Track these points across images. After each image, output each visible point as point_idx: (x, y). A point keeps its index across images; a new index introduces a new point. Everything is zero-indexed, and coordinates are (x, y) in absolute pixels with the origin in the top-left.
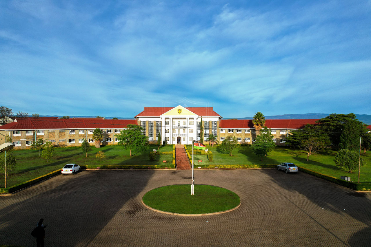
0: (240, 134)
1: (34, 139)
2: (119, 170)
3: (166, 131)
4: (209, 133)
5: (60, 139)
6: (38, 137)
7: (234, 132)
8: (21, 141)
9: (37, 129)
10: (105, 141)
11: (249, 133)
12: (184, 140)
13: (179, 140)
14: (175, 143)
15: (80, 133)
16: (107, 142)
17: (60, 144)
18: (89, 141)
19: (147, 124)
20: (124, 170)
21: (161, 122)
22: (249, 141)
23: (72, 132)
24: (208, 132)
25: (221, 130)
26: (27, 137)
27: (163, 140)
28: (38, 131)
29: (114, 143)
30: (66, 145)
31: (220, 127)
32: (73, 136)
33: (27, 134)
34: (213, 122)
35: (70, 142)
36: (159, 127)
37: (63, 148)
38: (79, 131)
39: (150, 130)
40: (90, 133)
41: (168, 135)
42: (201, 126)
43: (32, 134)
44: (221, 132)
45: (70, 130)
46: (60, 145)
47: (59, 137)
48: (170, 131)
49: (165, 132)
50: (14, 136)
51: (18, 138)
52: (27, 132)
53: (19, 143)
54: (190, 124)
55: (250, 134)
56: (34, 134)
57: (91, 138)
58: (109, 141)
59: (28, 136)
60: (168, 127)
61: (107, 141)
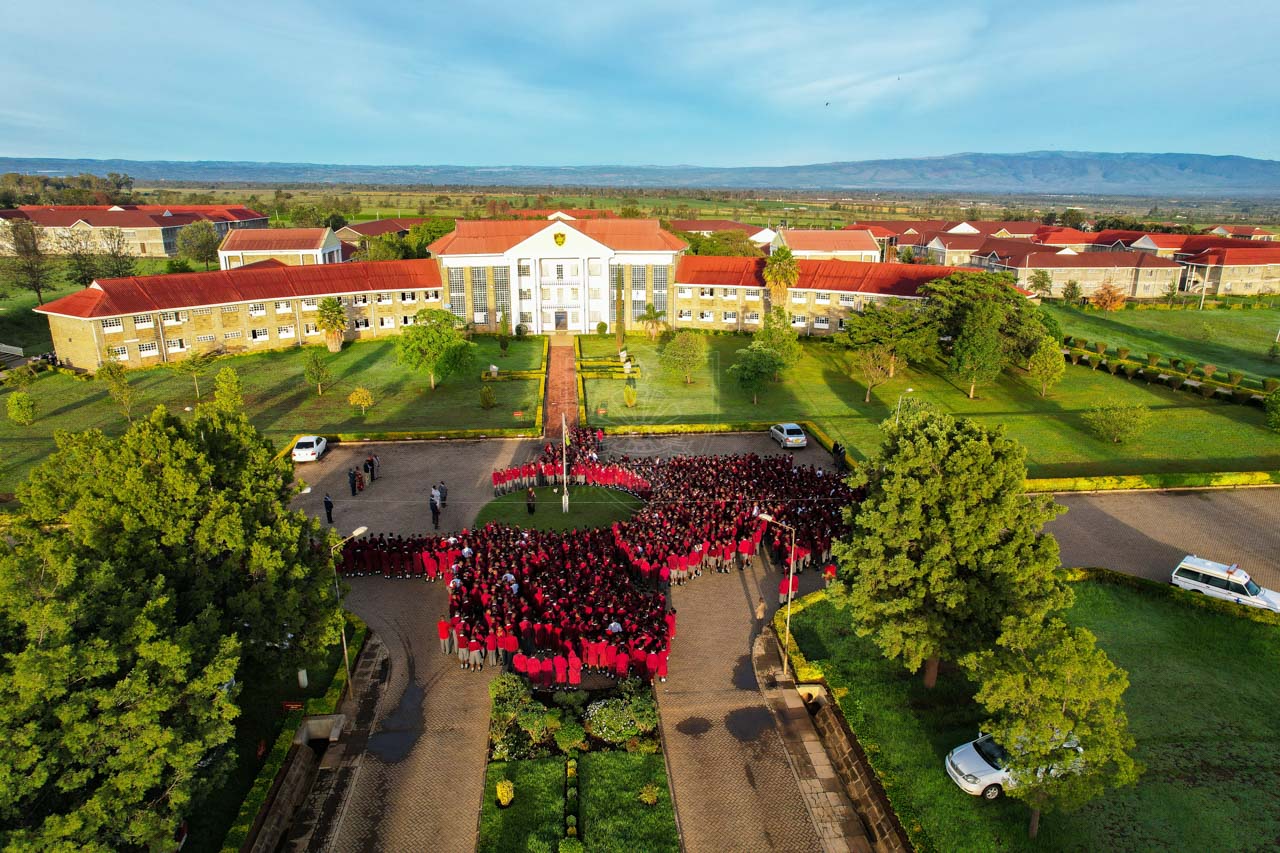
0: (733, 301)
1: (158, 338)
2: (415, 444)
3: (523, 295)
4: (644, 299)
5: (229, 331)
6: (166, 330)
7: (714, 295)
8: (127, 345)
9: (163, 311)
10: (353, 329)
11: (756, 298)
12: (576, 320)
13: (561, 320)
14: (550, 327)
15: (279, 311)
16: (357, 329)
17: (228, 344)
18: (308, 332)
19: (467, 276)
20: (427, 444)
21: (506, 270)
22: (755, 321)
23: (256, 308)
24: (640, 295)
25: (681, 290)
26: (139, 334)
27: (515, 322)
28: (165, 316)
29: (378, 333)
30: (245, 347)
31: (676, 282)
32: (261, 320)
33: (140, 326)
34: (657, 269)
35: (255, 336)
36: (502, 284)
37: (240, 357)
38: (277, 306)
39: (477, 292)
40: (305, 308)
41: (528, 306)
42: (618, 278)
43: (151, 325)
44: (681, 295)
45: (252, 306)
46: (230, 348)
47: (224, 326)
48: (533, 293)
49: (521, 299)
50: (106, 332)
51: (118, 339)
52: (136, 320)
53: (123, 351)
54: (590, 274)
55: (758, 302)
56: (156, 324)
57: (312, 321)
58: (362, 328)
59: (140, 331)
60: (527, 283)
61: (358, 326)
